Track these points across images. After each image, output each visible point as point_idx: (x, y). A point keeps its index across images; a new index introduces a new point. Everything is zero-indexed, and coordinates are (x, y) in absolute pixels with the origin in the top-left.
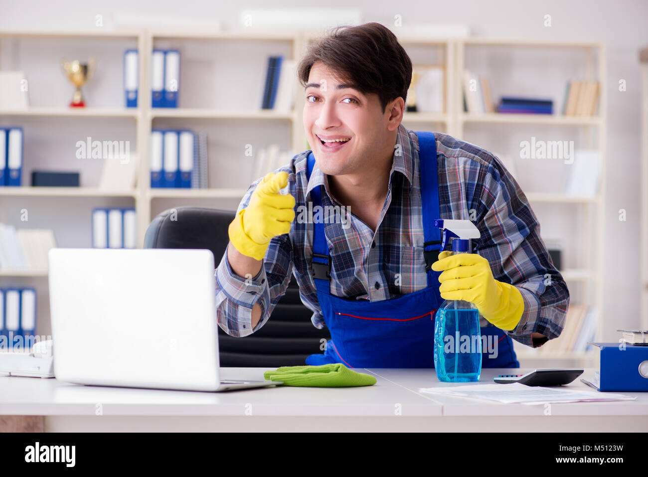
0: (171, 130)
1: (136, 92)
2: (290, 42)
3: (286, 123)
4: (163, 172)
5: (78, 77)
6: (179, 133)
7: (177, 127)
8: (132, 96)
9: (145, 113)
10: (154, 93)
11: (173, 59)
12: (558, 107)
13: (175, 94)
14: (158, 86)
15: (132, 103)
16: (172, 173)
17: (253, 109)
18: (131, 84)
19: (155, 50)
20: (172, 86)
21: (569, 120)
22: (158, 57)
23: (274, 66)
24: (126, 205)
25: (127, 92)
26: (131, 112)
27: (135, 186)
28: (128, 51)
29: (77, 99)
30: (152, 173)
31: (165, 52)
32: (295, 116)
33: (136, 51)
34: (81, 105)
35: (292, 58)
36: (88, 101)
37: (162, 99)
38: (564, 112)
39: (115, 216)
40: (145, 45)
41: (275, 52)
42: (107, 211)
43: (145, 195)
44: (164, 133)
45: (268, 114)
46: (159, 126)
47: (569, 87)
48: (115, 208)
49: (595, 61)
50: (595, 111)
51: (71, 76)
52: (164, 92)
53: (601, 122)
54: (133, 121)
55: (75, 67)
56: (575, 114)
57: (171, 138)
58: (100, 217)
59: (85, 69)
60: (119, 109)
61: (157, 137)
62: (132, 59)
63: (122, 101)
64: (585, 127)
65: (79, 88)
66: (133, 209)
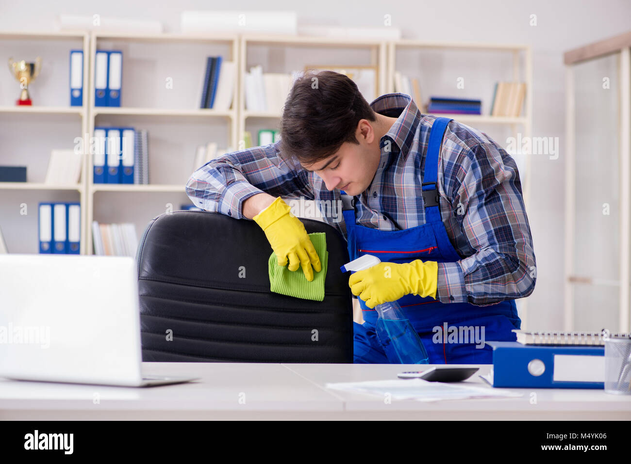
0: (114, 128)
1: (81, 90)
2: (230, 43)
3: (225, 121)
4: (106, 167)
5: (25, 75)
6: (121, 131)
7: (120, 126)
8: (77, 94)
9: (89, 110)
10: (97, 91)
11: (116, 59)
12: (485, 107)
13: (119, 92)
14: (102, 85)
15: (77, 101)
16: (115, 168)
17: (194, 108)
18: (76, 84)
19: (98, 51)
20: (115, 84)
21: (495, 119)
22: (102, 57)
23: (213, 66)
24: (70, 199)
25: (72, 90)
26: (76, 109)
27: (79, 181)
28: (72, 52)
29: (24, 97)
30: (95, 168)
31: (109, 53)
32: (233, 114)
33: (82, 52)
34: (27, 103)
35: (231, 60)
36: (34, 100)
37: (106, 98)
38: (491, 113)
39: (60, 210)
40: (90, 46)
41: (214, 54)
42: (52, 206)
43: (88, 189)
44: (107, 130)
45: (207, 112)
46: (102, 124)
47: (496, 87)
48: (60, 203)
49: (522, 63)
50: (521, 111)
51: (17, 75)
52: (107, 90)
53: (527, 121)
54: (78, 118)
55: (22, 66)
56: (501, 114)
57: (114, 135)
58: (45, 211)
59: (31, 67)
60: (64, 107)
61: (101, 133)
62: (77, 58)
63: (67, 99)
64: (512, 125)
65: (25, 87)
66: (78, 204)
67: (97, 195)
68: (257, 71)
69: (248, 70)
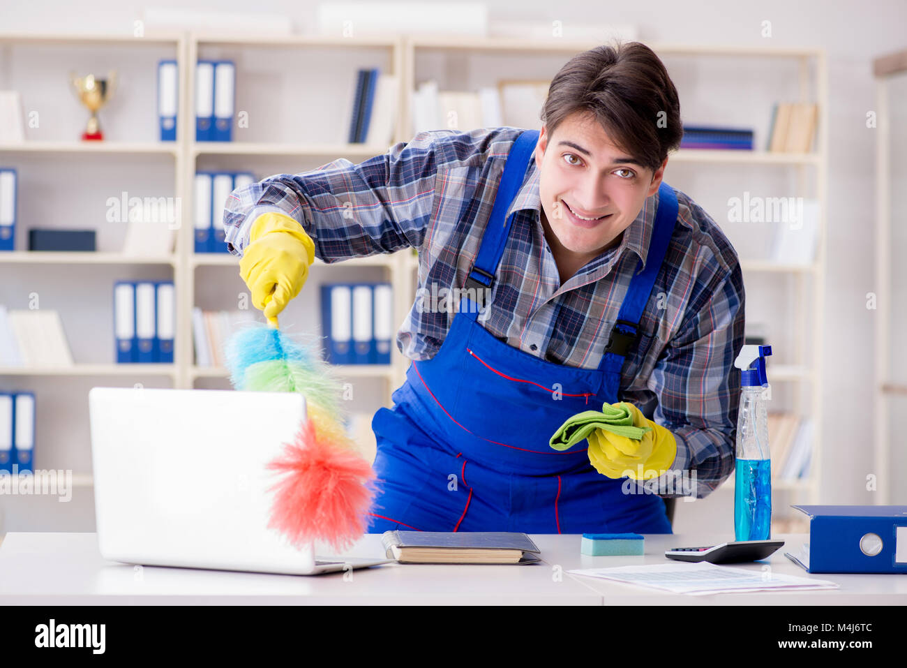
0: (223, 173)
1: (175, 119)
2: (389, 49)
4: (211, 231)
5: (94, 98)
6: (233, 176)
7: (231, 169)
8: (168, 124)
9: (187, 148)
10: (199, 120)
11: (225, 73)
12: (760, 140)
13: (230, 121)
14: (204, 111)
15: (169, 135)
17: (338, 143)
18: (168, 109)
19: (200, 61)
20: (224, 110)
21: (776, 157)
22: (206, 71)
23: (366, 82)
24: (161, 276)
25: (162, 119)
26: (167, 147)
27: (173, 250)
28: (163, 63)
29: (92, 129)
30: (197, 232)
31: (215, 65)
33: (174, 62)
34: (97, 137)
35: (391, 72)
36: (106, 132)
37: (211, 129)
38: (769, 147)
39: (146, 292)
40: (187, 54)
41: (367, 63)
42: (135, 285)
43: (186, 262)
44: (213, 176)
45: (357, 150)
46: (205, 166)
47: (775, 111)
48: (145, 282)
49: (812, 75)
50: (812, 145)
51: (83, 97)
52: (213, 119)
53: (821, 160)
54: (171, 159)
55: (90, 84)
56: (783, 150)
57: (223, 183)
58: (124, 293)
59: (103, 86)
60: (151, 142)
61: (204, 182)
62: (168, 72)
63: (155, 132)
64: (798, 167)
65: (94, 113)
66: (170, 281)
67: (200, 272)
68: (429, 90)
69: (417, 86)
